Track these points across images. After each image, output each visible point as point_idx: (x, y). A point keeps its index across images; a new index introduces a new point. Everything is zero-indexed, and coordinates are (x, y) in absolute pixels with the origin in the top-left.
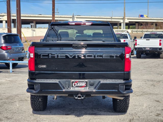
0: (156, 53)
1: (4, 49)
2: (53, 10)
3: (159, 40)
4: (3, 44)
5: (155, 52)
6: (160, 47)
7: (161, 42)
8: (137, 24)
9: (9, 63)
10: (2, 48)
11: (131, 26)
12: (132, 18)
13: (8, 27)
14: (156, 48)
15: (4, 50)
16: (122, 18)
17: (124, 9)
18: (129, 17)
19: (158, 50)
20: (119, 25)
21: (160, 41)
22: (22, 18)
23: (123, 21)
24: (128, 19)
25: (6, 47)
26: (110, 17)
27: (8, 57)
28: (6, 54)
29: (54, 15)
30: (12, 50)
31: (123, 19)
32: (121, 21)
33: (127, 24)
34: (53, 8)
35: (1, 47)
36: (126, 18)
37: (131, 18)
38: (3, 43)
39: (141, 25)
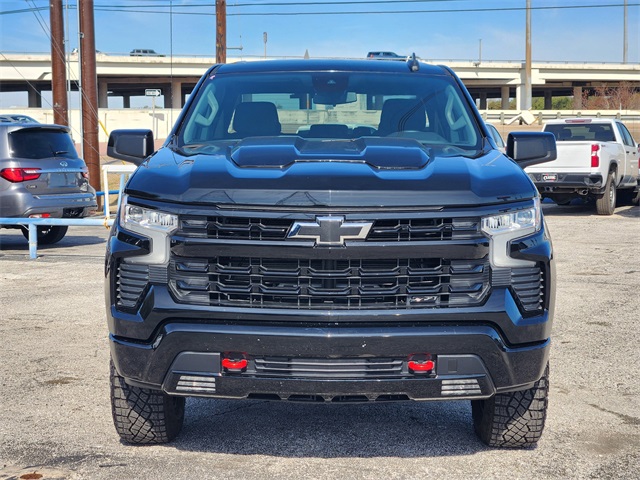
0: (581, 193)
1: (14, 177)
2: (218, 41)
3: (590, 147)
4: (9, 160)
5: (579, 189)
6: (594, 171)
7: (599, 153)
8: (578, 90)
9: (27, 226)
10: (4, 174)
11: (555, 99)
12: (558, 66)
13: (54, 104)
14: (581, 177)
15: (12, 181)
16: (519, 65)
17: (527, 32)
18: (548, 62)
19: (587, 182)
20: (506, 92)
21: (595, 148)
22: (100, 70)
23: (524, 78)
24: (542, 70)
25: (20, 171)
26: (471, 65)
27: (25, 205)
28: (20, 195)
29: (221, 58)
30: (43, 181)
31: (524, 70)
32: (516, 79)
33: (537, 91)
34: (220, 30)
35: (3, 170)
36: (533, 65)
37: (554, 66)
38: (9, 157)
39: (592, 92)
